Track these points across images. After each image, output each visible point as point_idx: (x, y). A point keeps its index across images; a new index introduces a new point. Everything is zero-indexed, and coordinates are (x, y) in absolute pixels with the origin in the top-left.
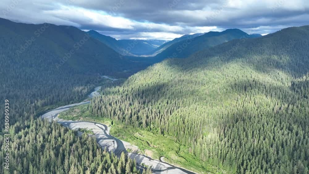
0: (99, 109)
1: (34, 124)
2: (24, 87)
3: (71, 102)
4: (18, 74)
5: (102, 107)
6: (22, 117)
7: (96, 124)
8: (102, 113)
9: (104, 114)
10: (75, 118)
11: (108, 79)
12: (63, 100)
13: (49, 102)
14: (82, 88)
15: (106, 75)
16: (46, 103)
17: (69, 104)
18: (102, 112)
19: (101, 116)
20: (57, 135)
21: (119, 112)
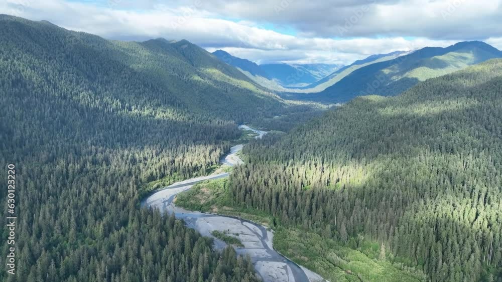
0: (246, 192)
1: (135, 219)
2: (119, 144)
3: (194, 174)
4: (110, 122)
5: (253, 189)
6: (115, 202)
7: (245, 223)
8: (252, 202)
9: (258, 203)
10: (205, 208)
11: (250, 132)
12: (181, 170)
13: (158, 173)
14: (211, 148)
15: (246, 124)
16: (154, 174)
17: (191, 176)
18: (254, 200)
19: (252, 205)
20: (178, 247)
21: (286, 201)
